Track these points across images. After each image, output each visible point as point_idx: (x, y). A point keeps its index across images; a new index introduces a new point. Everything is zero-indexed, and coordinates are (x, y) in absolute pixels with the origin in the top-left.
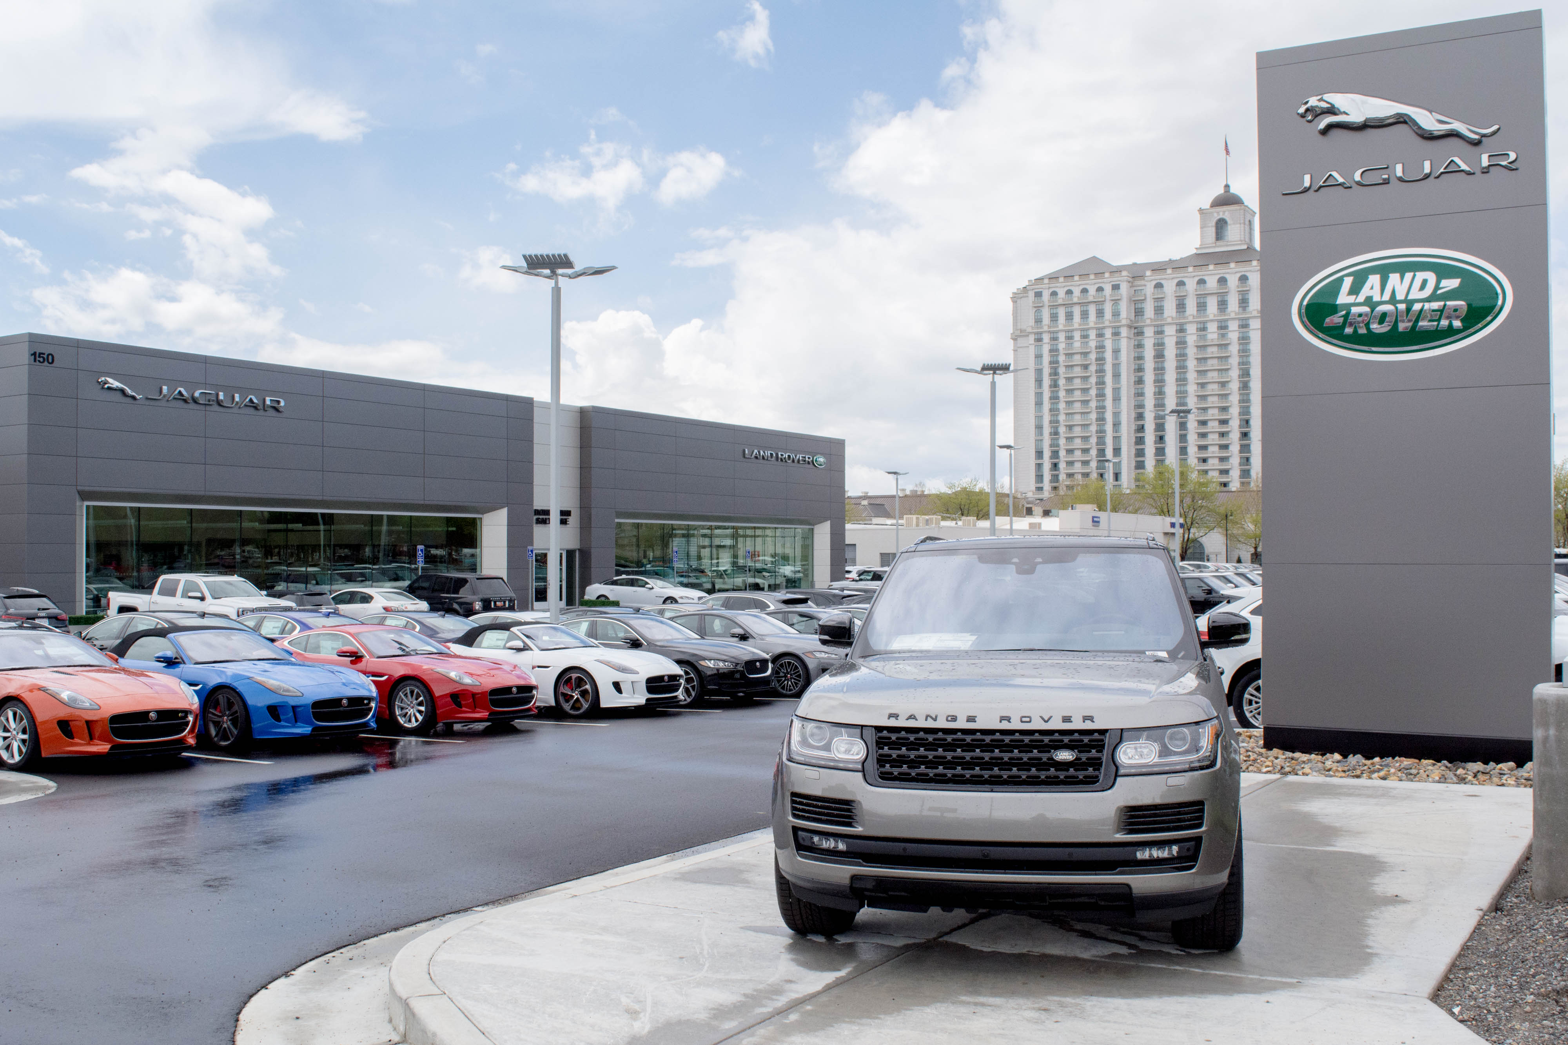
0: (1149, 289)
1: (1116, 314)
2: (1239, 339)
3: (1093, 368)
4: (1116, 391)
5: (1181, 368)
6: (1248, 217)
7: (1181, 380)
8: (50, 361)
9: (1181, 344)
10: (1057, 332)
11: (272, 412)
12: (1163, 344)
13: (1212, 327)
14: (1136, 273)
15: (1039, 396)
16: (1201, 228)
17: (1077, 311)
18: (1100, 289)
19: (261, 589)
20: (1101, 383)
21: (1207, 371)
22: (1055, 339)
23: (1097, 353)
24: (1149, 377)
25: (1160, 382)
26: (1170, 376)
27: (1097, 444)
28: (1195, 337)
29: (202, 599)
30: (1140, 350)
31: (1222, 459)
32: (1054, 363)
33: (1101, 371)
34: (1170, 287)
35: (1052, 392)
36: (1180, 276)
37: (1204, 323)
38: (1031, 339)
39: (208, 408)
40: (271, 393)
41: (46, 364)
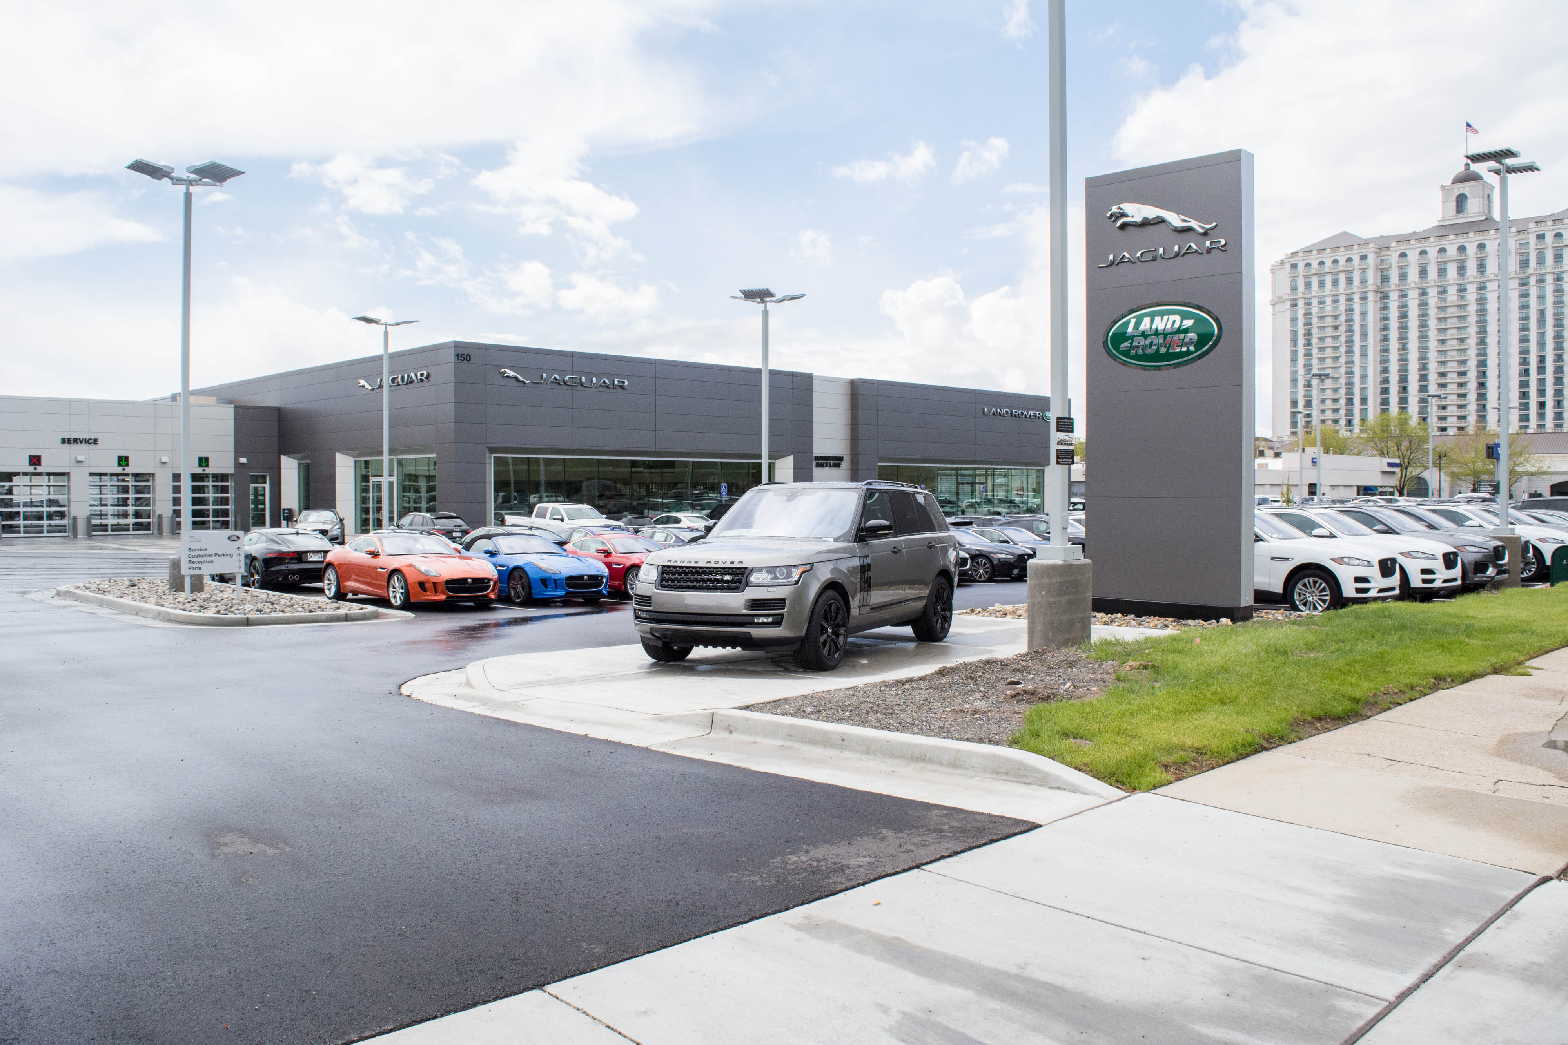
0: (1394, 258)
1: (1364, 281)
2: (1477, 300)
3: (1343, 328)
4: (1364, 348)
5: (1423, 326)
6: (1487, 192)
7: (1423, 337)
8: (468, 359)
9: (1423, 305)
10: (1310, 298)
11: (619, 390)
12: (1406, 306)
13: (1452, 291)
14: (1382, 246)
15: (1294, 353)
16: (1443, 202)
17: (1328, 280)
18: (1349, 260)
19: (602, 513)
20: (1350, 341)
21: (1446, 329)
22: (1308, 304)
23: (1347, 315)
24: (1394, 335)
25: (1403, 339)
26: (1413, 334)
27: (1346, 394)
28: (1436, 300)
29: (562, 520)
30: (1385, 312)
31: (1460, 407)
32: (1308, 324)
33: (1350, 330)
34: (1413, 256)
35: (1306, 350)
36: (1423, 246)
37: (1445, 287)
38: (1288, 304)
39: (574, 388)
40: (618, 376)
41: (465, 361)
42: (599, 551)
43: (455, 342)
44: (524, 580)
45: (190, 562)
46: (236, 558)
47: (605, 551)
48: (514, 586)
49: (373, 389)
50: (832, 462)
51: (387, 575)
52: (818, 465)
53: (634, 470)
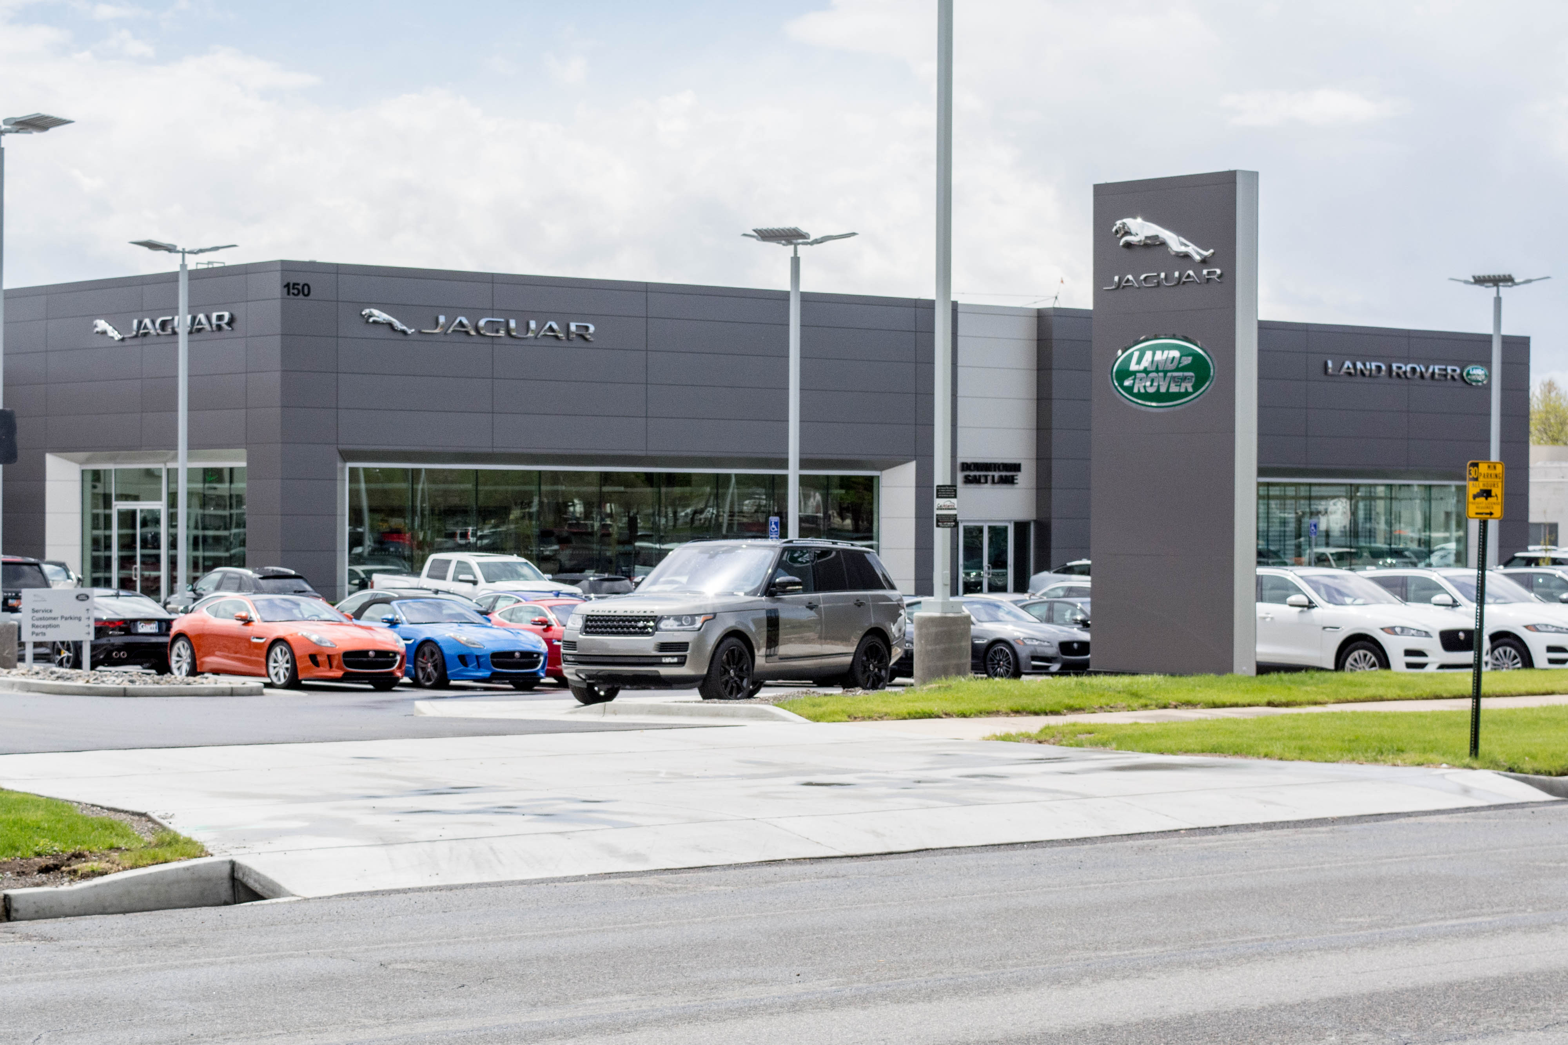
8: (306, 292)
11: (577, 341)
19: (544, 572)
29: (475, 583)
39: (496, 341)
40: (577, 317)
41: (301, 296)
42: (535, 623)
43: (283, 262)
44: (436, 656)
45: (33, 626)
46: (84, 622)
47: (543, 623)
48: (423, 666)
49: (123, 340)
50: (997, 474)
51: (267, 646)
52: (968, 480)
53: (606, 489)
